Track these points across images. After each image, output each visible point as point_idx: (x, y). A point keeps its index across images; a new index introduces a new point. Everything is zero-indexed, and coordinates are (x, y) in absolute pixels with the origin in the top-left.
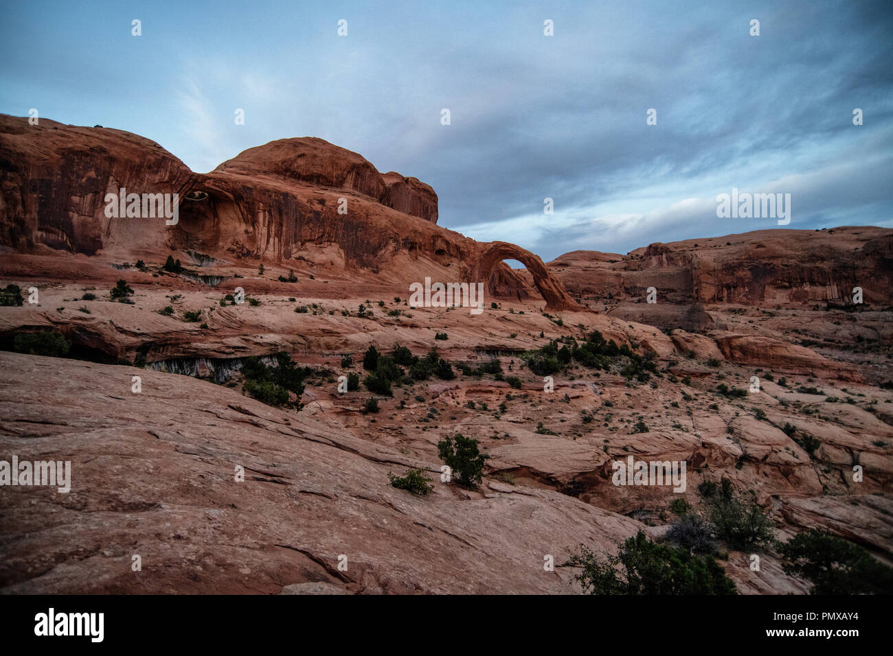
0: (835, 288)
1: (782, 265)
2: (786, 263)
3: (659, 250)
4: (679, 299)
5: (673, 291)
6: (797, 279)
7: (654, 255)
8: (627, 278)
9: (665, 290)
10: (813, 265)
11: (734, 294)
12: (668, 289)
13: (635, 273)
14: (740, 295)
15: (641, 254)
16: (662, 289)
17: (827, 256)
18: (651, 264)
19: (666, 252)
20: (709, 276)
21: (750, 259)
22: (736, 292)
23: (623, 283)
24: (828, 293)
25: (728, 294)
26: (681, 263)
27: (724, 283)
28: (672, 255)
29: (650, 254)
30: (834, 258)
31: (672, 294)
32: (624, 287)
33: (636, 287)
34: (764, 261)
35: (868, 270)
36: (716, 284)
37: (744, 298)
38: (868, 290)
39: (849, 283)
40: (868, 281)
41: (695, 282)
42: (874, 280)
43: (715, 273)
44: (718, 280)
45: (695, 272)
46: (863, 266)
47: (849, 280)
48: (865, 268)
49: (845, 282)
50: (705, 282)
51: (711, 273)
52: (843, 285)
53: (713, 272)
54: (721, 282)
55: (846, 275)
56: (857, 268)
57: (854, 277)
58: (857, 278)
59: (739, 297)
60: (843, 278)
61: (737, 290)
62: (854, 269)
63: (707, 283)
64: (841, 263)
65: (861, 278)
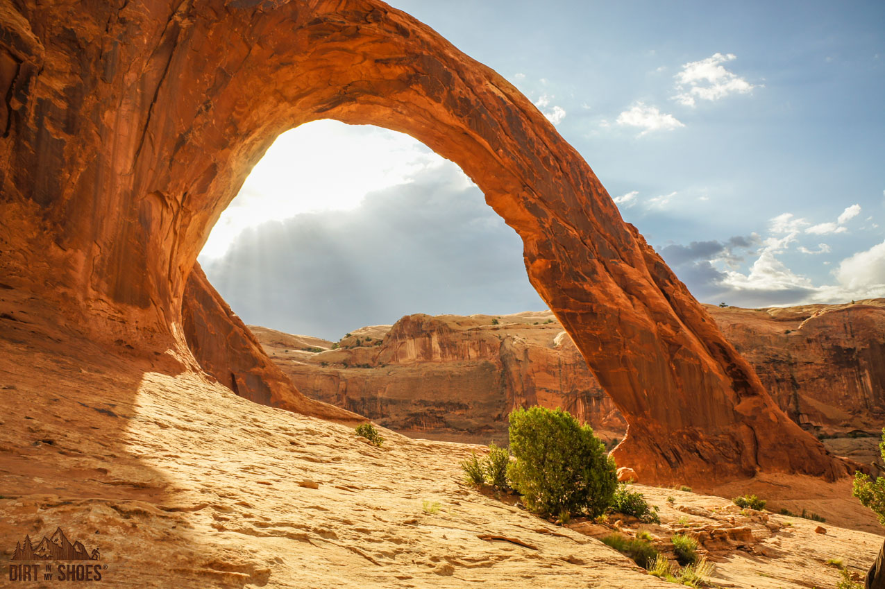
3: (423, 326)
4: (474, 422)
5: (460, 406)
7: (413, 337)
8: (354, 380)
9: (441, 404)
11: (599, 411)
12: (450, 404)
13: (368, 371)
14: (608, 413)
15: (382, 336)
16: (434, 404)
17: (744, 344)
18: (403, 354)
19: (440, 332)
20: (550, 377)
22: (601, 408)
23: (345, 392)
25: (586, 411)
26: (473, 354)
27: (580, 390)
28: (452, 337)
29: (402, 336)
30: (757, 347)
31: (458, 413)
32: (348, 399)
33: (375, 399)
35: (814, 366)
36: (565, 392)
37: (617, 418)
38: (818, 402)
39: (783, 389)
40: (816, 385)
41: (518, 389)
42: (826, 384)
43: (562, 370)
44: (567, 383)
45: (517, 368)
46: (806, 360)
47: (783, 384)
48: (808, 363)
49: (777, 388)
50: (542, 388)
51: (553, 370)
52: (774, 392)
53: (558, 370)
54: (572, 388)
55: (779, 376)
56: (796, 363)
57: (792, 378)
58: (797, 381)
59: (608, 416)
60: (774, 381)
61: (603, 404)
62: (791, 364)
63: (547, 391)
64: (768, 355)
65: (804, 381)
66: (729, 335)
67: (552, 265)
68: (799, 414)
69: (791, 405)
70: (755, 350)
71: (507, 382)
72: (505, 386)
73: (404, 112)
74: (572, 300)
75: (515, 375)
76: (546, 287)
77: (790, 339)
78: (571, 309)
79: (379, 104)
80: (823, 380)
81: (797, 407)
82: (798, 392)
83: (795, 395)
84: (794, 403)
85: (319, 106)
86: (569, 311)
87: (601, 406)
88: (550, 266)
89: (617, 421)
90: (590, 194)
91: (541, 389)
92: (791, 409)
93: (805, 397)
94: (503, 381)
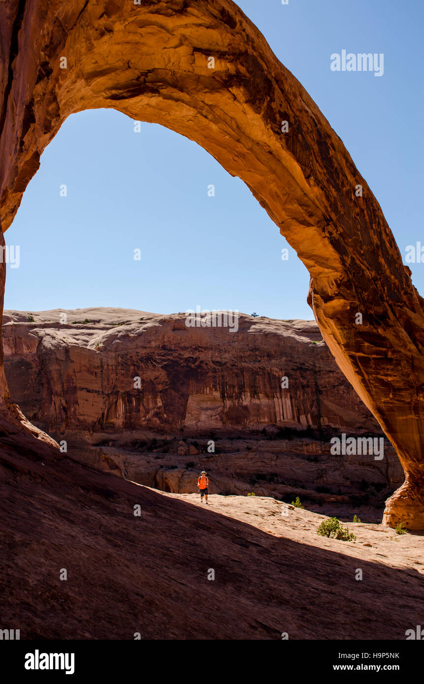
0: (288, 402)
1: (213, 362)
2: (218, 359)
6: (234, 387)
10: (257, 365)
11: (139, 411)
14: (147, 412)
20: (93, 377)
21: (164, 347)
22: (141, 408)
24: (277, 409)
27: (121, 391)
30: (286, 355)
34: (187, 355)
35: (335, 375)
36: (106, 392)
37: (156, 419)
38: (337, 406)
39: (308, 394)
40: (336, 392)
41: (58, 388)
42: (345, 391)
43: (104, 371)
44: (108, 384)
45: (57, 367)
46: (328, 369)
47: (308, 390)
48: (331, 371)
49: (302, 393)
50: (84, 388)
51: (95, 370)
52: (300, 397)
53: (100, 370)
54: (114, 388)
55: (305, 382)
56: (320, 371)
57: (316, 385)
58: (320, 387)
59: (147, 417)
60: (300, 387)
61: (143, 405)
62: (316, 372)
63: (89, 391)
64: (296, 363)
65: (326, 387)
66: (262, 343)
67: (350, 306)
68: (321, 417)
69: (314, 408)
70: (284, 358)
71: (44, 380)
72: (42, 385)
73: (210, 117)
74: (366, 344)
75: (55, 375)
76: (341, 329)
77: (315, 349)
78: (364, 353)
79: (183, 102)
80: (342, 387)
81: (319, 411)
82: (321, 397)
83: (318, 400)
84: (316, 407)
85: (114, 92)
86: (362, 355)
87: (141, 406)
88: (348, 308)
89: (156, 421)
90: (380, 233)
91: (82, 389)
92: (313, 412)
93: (326, 402)
94: (40, 380)
